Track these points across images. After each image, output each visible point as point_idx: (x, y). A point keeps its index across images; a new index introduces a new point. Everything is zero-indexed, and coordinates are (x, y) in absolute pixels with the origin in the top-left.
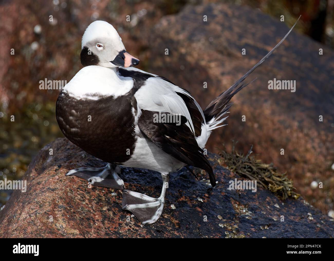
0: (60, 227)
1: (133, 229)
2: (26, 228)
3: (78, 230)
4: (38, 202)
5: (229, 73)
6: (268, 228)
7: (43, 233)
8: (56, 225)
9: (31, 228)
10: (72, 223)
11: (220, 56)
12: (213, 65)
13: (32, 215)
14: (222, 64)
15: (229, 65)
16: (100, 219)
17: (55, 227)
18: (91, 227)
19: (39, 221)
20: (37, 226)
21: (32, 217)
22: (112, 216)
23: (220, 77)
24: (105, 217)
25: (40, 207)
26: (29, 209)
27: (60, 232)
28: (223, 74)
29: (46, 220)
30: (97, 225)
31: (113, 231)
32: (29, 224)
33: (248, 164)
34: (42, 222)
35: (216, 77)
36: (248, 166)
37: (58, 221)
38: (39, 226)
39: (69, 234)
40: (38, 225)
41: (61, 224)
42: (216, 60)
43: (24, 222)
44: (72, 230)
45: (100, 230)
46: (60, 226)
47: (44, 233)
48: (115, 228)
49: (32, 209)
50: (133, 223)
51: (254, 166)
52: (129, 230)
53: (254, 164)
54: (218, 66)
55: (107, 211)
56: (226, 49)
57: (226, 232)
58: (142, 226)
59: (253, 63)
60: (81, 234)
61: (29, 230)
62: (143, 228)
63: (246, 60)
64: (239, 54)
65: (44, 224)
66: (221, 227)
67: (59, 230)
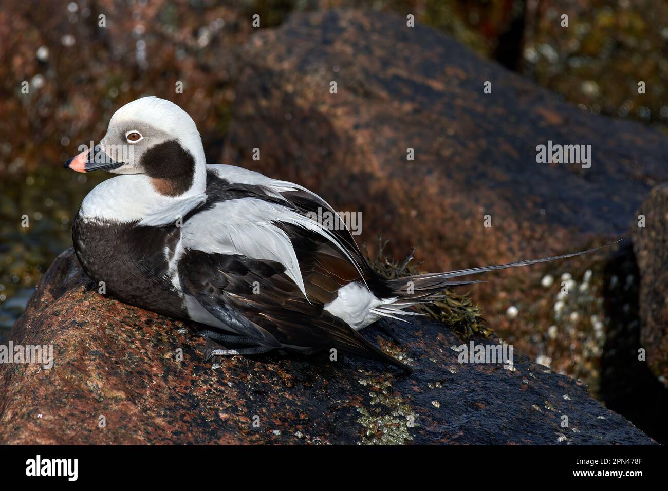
0: (94, 387)
1: (216, 389)
2: (37, 389)
3: (124, 393)
4: (57, 346)
5: (367, 126)
6: (441, 387)
7: (64, 397)
8: (86, 384)
9: (44, 388)
10: (113, 380)
11: (351, 97)
12: (340, 111)
14: (355, 111)
15: (367, 113)
16: (161, 374)
17: (85, 387)
18: (144, 387)
19: (57, 377)
20: (55, 386)
21: (46, 371)
22: (179, 367)
23: (352, 133)
24: (169, 370)
25: (59, 353)
27: (93, 395)
28: (357, 127)
29: (69, 376)
30: (155, 382)
31: (182, 393)
32: (41, 382)
34: (63, 379)
35: (346, 132)
37: (89, 376)
38: (59, 385)
39: (109, 398)
40: (56, 384)
41: (95, 382)
42: (345, 104)
43: (33, 379)
44: (114, 391)
45: (160, 392)
46: (93, 385)
47: (66, 398)
48: (186, 388)
50: (216, 379)
52: (209, 391)
54: (347, 114)
55: (172, 360)
56: (361, 84)
57: (371, 394)
58: (230, 384)
59: (408, 107)
60: (128, 399)
61: (42, 392)
62: (233, 387)
63: (396, 104)
64: (384, 94)
65: (67, 382)
66: (363, 385)
67: (92, 392)
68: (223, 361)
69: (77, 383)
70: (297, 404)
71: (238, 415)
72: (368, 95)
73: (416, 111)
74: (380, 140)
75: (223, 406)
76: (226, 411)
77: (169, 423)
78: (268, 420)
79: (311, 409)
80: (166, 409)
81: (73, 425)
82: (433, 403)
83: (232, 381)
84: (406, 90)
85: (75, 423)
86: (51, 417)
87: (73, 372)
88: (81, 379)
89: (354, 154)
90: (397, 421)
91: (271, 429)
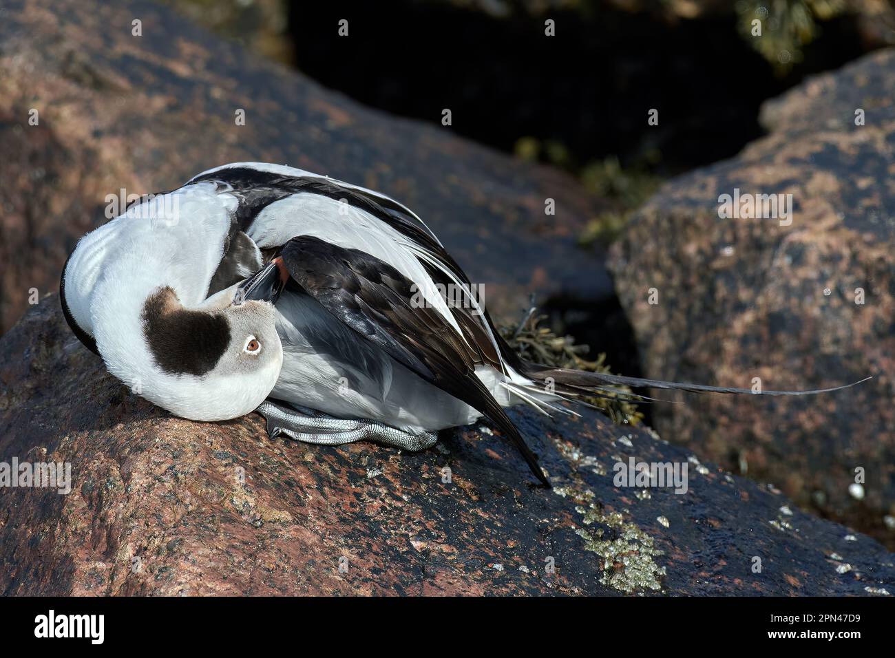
0: (244, 506)
1: (390, 505)
2: (159, 510)
3: (287, 513)
4: (167, 446)
5: (113, 131)
6: (650, 497)
7: (208, 521)
8: (232, 501)
9: (169, 509)
10: (265, 494)
11: (73, 89)
12: (66, 111)
13: (164, 478)
14: (88, 110)
15: (107, 112)
16: (314, 484)
17: (231, 505)
18: (302, 505)
19: (188, 493)
20: (186, 506)
21: (166, 484)
22: (331, 474)
23: (91, 143)
24: (321, 480)
25: (174, 457)
26: (148, 463)
27: (244, 518)
28: (97, 134)
29: (204, 490)
30: (311, 498)
31: (351, 513)
32: (162, 500)
33: (525, 340)
34: (195, 495)
35: (81, 142)
36: (524, 344)
37: (233, 490)
38: (191, 504)
39: (270, 522)
40: (187, 502)
41: (243, 498)
42: (68, 99)
43: (149, 496)
44: (275, 511)
45: (324, 512)
46: (241, 503)
47: (212, 522)
48: (352, 505)
49: (158, 465)
50: (385, 491)
51: (539, 344)
52: (383, 508)
53: (539, 341)
54: (79, 114)
55: (317, 463)
56: (87, 69)
57: (579, 509)
58: (405, 497)
59: (159, 102)
60: (295, 522)
61: (167, 515)
62: (411, 502)
63: (141, 98)
64: (122, 83)
65: (202, 499)
66: (561, 496)
67: (241, 513)
68: (380, 464)
69: (215, 499)
70: (496, 525)
71: (440, 543)
72: (99, 85)
73: (172, 108)
74: (138, 152)
75: (412, 530)
76: (419, 536)
77: (361, 555)
78: (477, 550)
79: (517, 532)
80: (346, 537)
81: (240, 562)
82: (659, 519)
83: (408, 494)
84: (150, 78)
85: (242, 559)
86: (207, 551)
87: (208, 484)
88: (220, 494)
89: (100, 175)
90: (635, 548)
91: (489, 563)
